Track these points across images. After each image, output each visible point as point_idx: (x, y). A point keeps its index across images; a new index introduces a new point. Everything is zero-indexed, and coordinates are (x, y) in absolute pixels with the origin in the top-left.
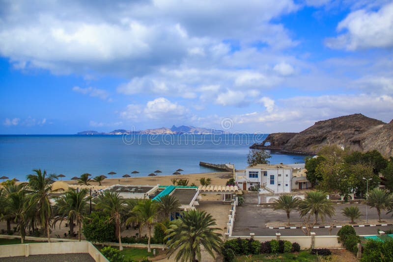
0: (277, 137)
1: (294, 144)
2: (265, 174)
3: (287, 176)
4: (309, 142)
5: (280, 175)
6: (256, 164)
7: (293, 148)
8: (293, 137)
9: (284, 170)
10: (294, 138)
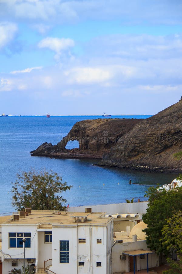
0: (94, 129)
1: (131, 147)
2: (48, 237)
3: (99, 241)
4: (165, 142)
5: (82, 241)
6: (29, 211)
7: (130, 156)
8: (131, 129)
9: (94, 229)
10: (131, 133)
